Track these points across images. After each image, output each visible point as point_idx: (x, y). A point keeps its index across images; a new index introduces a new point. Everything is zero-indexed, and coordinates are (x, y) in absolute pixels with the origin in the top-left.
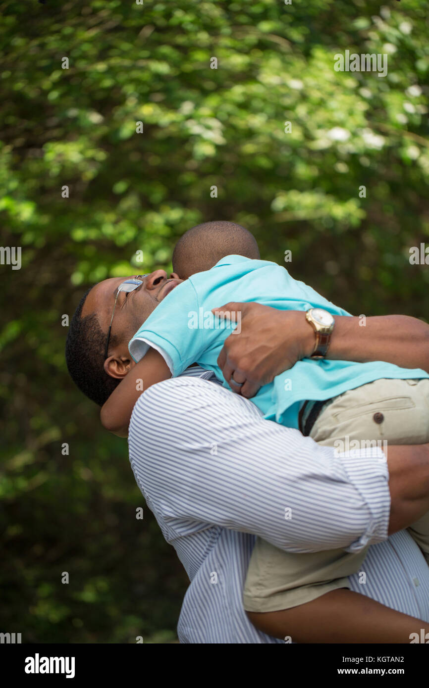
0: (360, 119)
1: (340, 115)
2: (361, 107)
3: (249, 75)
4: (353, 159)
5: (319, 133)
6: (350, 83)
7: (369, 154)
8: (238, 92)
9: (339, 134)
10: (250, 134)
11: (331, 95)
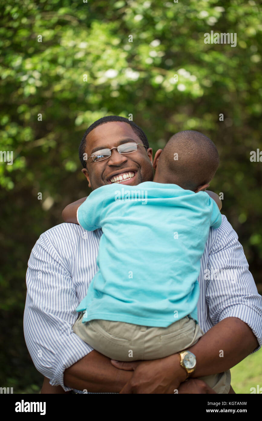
0: (123, 63)
1: (110, 62)
2: (123, 56)
3: (55, 42)
4: (121, 88)
5: (99, 74)
6: (116, 41)
7: (130, 84)
8: (48, 53)
9: (111, 74)
10: (58, 78)
11: (104, 51)
